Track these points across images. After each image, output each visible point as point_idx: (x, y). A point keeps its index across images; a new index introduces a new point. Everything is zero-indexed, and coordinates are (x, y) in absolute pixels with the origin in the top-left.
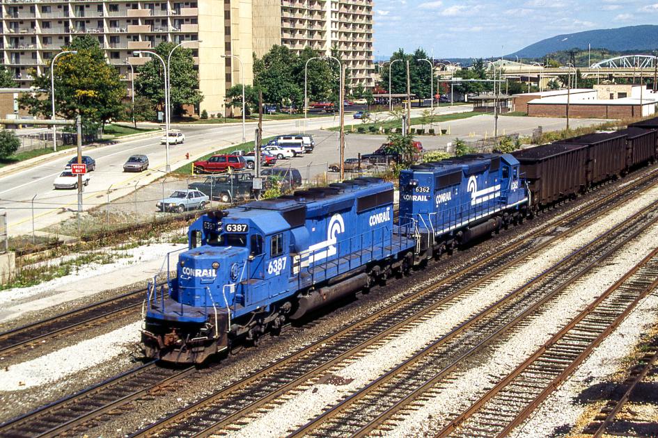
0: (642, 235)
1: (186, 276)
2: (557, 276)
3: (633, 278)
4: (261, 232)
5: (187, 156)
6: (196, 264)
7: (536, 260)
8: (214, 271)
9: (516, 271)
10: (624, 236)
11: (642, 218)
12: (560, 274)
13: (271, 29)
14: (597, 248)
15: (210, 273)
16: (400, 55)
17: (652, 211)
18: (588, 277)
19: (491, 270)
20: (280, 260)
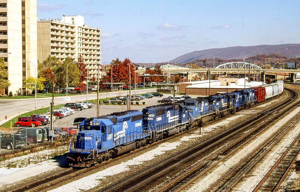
0: (264, 160)
1: (81, 139)
2: (225, 183)
3: (266, 183)
4: (105, 125)
5: (6, 118)
6: (85, 135)
7: (212, 174)
8: (91, 137)
9: (203, 180)
10: (254, 160)
11: (261, 150)
12: (226, 182)
13: (46, 47)
14: (242, 167)
15: (90, 138)
16: (117, 61)
17: (265, 146)
18: (242, 183)
19: (189, 180)
20: (111, 135)
